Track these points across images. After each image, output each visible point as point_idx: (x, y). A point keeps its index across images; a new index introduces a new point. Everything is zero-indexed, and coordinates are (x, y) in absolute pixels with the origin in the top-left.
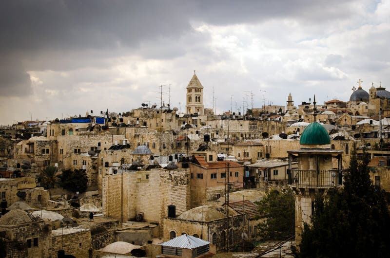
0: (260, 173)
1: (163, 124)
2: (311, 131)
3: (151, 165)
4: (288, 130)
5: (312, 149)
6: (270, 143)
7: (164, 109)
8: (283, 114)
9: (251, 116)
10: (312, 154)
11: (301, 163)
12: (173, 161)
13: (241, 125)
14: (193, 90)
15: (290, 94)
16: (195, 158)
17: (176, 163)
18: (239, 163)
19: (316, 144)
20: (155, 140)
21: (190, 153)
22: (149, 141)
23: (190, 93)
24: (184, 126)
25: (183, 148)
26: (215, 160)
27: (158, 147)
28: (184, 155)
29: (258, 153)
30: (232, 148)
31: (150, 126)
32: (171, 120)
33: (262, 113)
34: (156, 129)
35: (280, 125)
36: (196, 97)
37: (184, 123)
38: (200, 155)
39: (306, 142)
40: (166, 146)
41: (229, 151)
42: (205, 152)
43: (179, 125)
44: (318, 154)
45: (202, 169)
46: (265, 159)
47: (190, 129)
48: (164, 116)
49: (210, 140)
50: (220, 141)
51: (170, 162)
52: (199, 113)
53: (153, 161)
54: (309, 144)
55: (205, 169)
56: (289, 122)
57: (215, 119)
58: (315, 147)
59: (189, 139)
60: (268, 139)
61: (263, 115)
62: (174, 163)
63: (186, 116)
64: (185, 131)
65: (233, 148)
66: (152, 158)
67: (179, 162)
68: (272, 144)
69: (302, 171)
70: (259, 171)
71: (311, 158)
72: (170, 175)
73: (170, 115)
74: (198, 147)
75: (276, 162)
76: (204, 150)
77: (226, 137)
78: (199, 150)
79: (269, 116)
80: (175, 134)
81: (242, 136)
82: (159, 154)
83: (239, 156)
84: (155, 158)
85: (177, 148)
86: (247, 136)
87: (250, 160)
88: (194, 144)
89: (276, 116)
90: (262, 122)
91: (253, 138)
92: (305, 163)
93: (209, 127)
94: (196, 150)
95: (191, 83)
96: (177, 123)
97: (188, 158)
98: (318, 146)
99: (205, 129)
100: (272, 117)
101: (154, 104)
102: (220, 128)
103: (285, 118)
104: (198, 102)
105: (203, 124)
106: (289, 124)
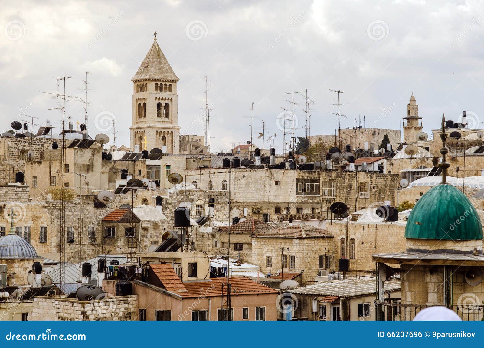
0: (322, 309)
1: (69, 177)
2: (433, 209)
3: (35, 286)
4: (401, 198)
5: (436, 252)
6: (352, 230)
7: (71, 137)
8: (390, 154)
9: (302, 158)
10: (434, 263)
11: (407, 288)
12: (93, 277)
13: (277, 183)
14: (151, 86)
15: (413, 99)
16: (151, 270)
17: (100, 284)
18: (266, 283)
19: (445, 240)
20: (45, 220)
21: (137, 255)
22: (30, 224)
23: (141, 95)
24: (124, 182)
25: (121, 243)
26: (203, 274)
27: (53, 240)
28: (123, 262)
29: (321, 257)
30: (250, 244)
31: (35, 182)
32: (89, 168)
33: (333, 150)
34: (51, 192)
35: (380, 182)
36: (159, 105)
37: (124, 177)
38: (163, 261)
39: (421, 233)
40: (75, 236)
41: (244, 251)
42: (178, 254)
43: (111, 180)
44: (448, 264)
45: (169, 299)
46: (337, 274)
47: (140, 192)
48: (70, 156)
49: (193, 222)
50: (218, 224)
51: (85, 280)
52: (165, 150)
53: (39, 277)
54: (427, 240)
55: (177, 298)
56: (406, 175)
57: (205, 167)
58: (442, 247)
59: (135, 219)
60: (345, 220)
61: (336, 155)
62: (96, 281)
63: (130, 157)
64: (127, 198)
65: (254, 242)
66: (38, 269)
67: (108, 279)
68: (356, 234)
69: (410, 306)
70: (319, 306)
71: (432, 273)
72: (83, 313)
73: (88, 153)
74: (161, 241)
75: (364, 282)
76: (174, 249)
77: (235, 213)
78: (161, 249)
79: (351, 160)
80: (99, 205)
81: (278, 210)
82: (57, 258)
83: (270, 264)
84: (46, 269)
85: (104, 242)
86: (293, 212)
87: (298, 277)
88: (151, 232)
89: (371, 159)
90: (334, 174)
91: (307, 217)
92: (418, 288)
93: (192, 187)
94: (155, 247)
95: (145, 66)
96: (106, 176)
97: (133, 269)
98: (451, 245)
99: (181, 192)
100: (360, 161)
101: (44, 124)
102: (220, 188)
103: (396, 163)
104: (163, 118)
105: (175, 180)
106: (404, 181)
